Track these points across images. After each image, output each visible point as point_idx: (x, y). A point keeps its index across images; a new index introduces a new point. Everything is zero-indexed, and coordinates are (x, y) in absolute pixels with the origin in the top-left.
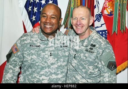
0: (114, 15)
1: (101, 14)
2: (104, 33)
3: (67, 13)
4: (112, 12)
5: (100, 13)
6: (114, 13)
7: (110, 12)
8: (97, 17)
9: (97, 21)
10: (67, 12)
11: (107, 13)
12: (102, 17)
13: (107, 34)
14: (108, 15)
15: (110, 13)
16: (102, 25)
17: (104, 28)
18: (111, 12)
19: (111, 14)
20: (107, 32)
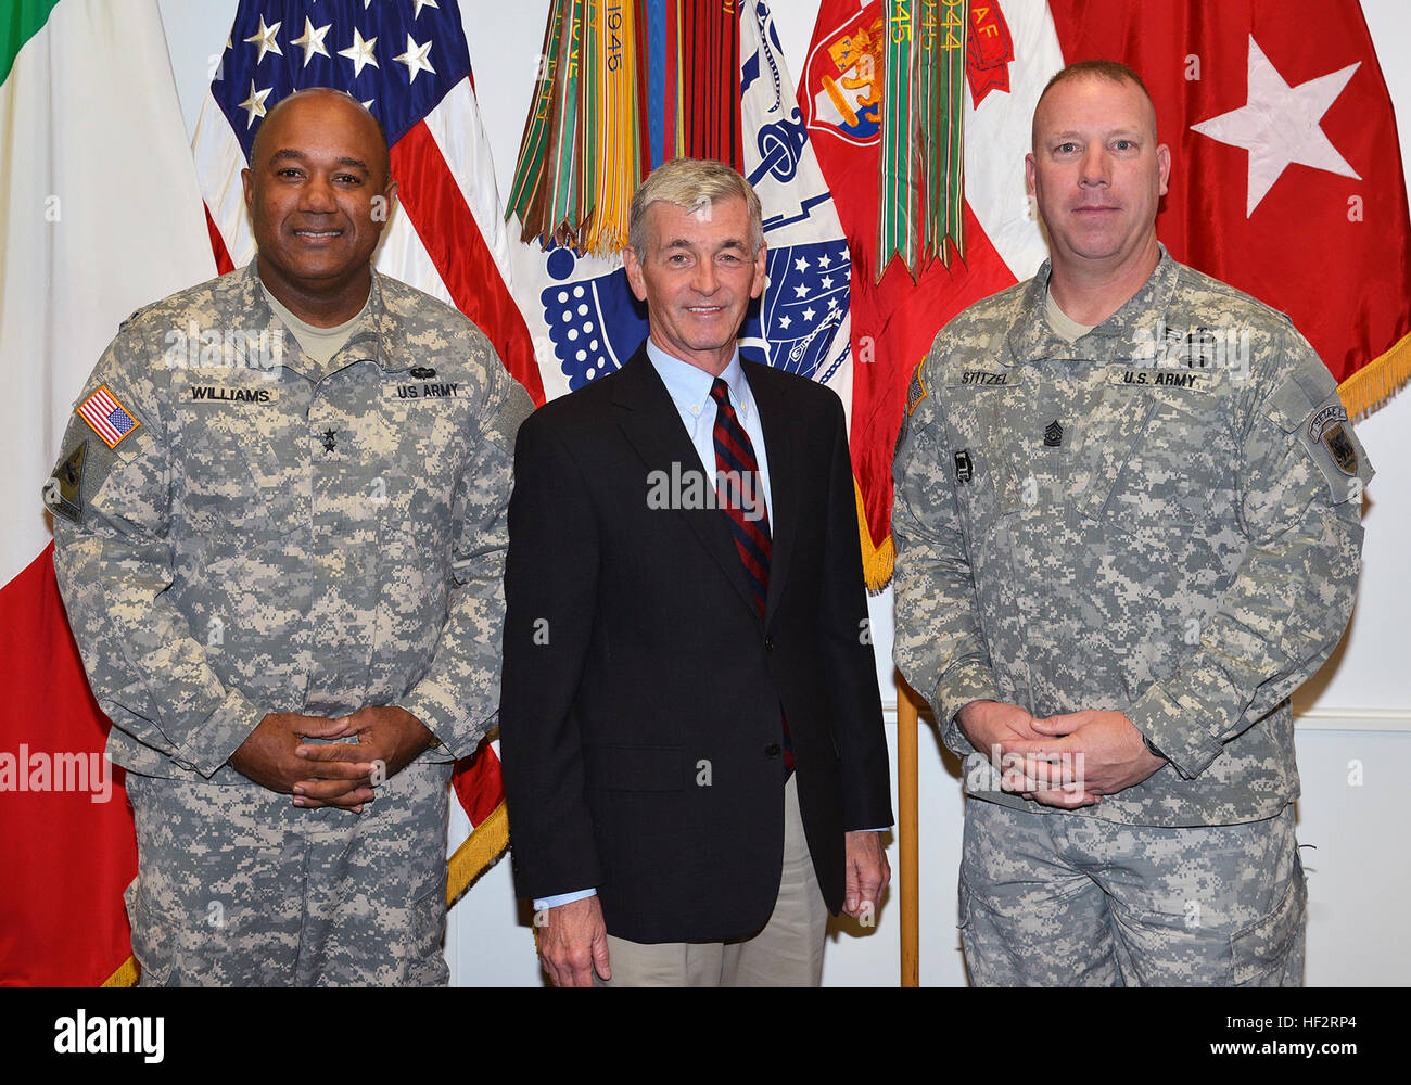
0: (886, 129)
1: (797, 121)
2: (824, 262)
3: (534, 123)
4: (873, 109)
5: (789, 119)
6: (885, 118)
7: (856, 107)
8: (771, 143)
9: (774, 172)
10: (537, 115)
11: (838, 120)
12: (808, 149)
13: (849, 274)
14: (843, 128)
15: (860, 114)
16: (807, 205)
17: (826, 225)
18: (865, 109)
19: (865, 125)
20: (846, 255)
